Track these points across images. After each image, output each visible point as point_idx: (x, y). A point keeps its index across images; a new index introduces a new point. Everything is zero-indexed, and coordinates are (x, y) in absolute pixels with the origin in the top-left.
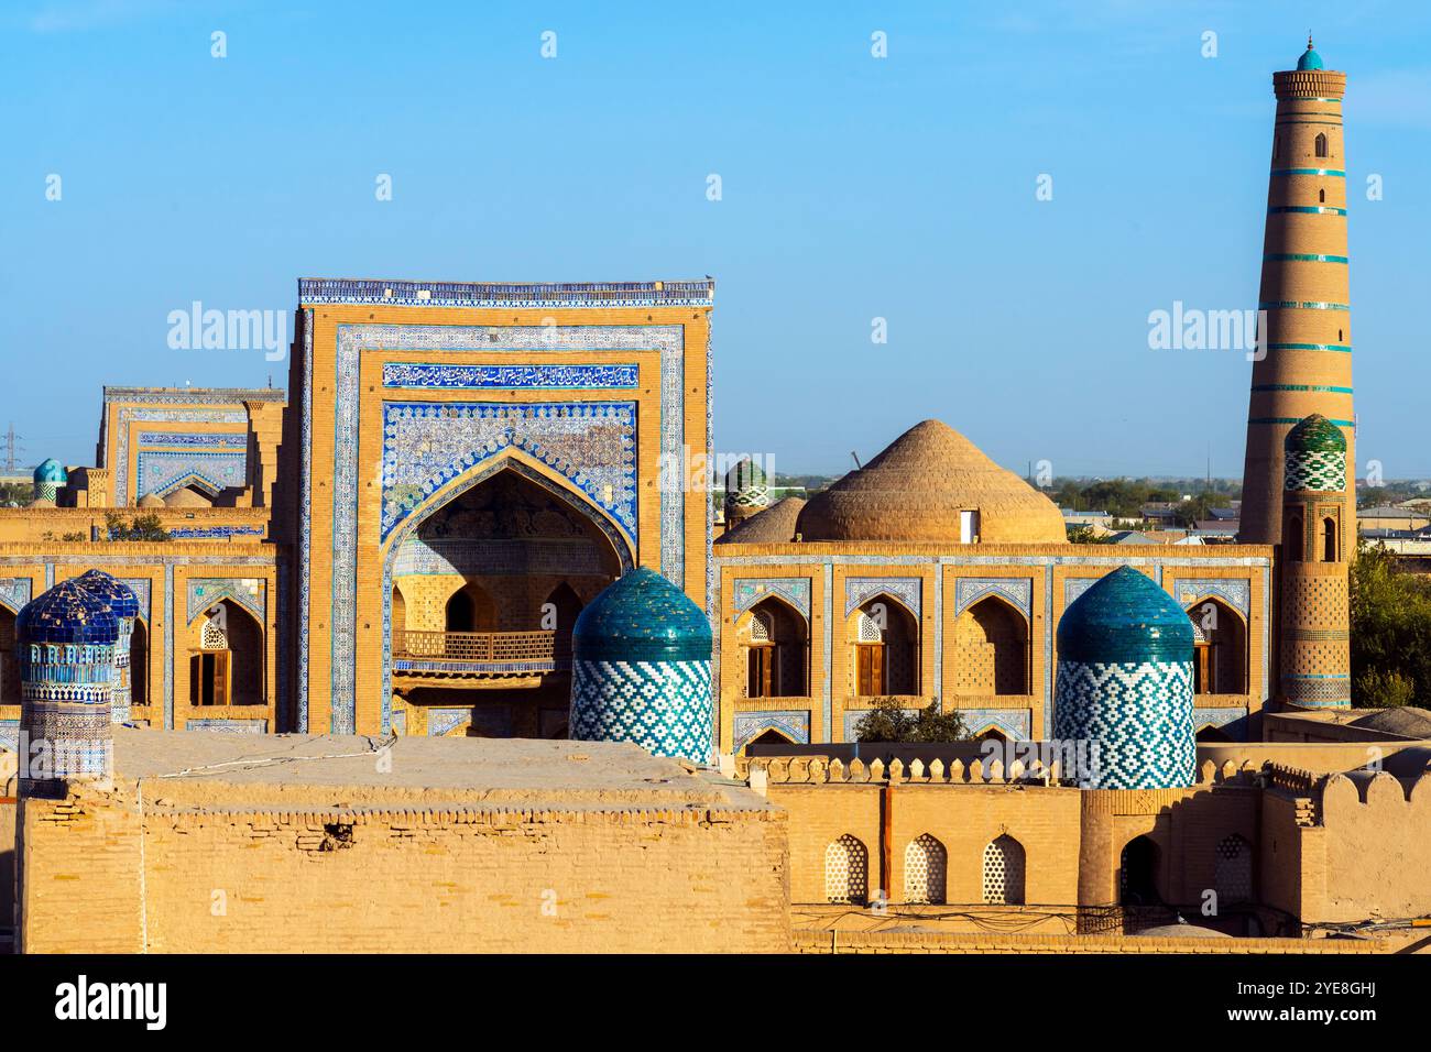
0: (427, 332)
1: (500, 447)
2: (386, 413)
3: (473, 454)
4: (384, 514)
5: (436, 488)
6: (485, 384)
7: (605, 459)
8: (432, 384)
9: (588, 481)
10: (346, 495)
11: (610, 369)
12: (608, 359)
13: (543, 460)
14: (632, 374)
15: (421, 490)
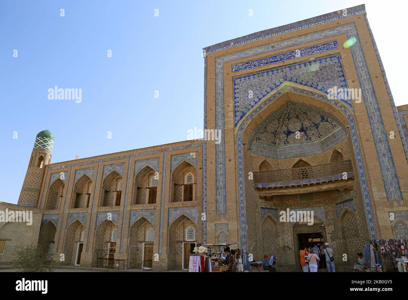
0: (247, 51)
1: (281, 83)
2: (235, 81)
3: (270, 88)
4: (236, 116)
5: (256, 103)
6: (272, 62)
7: (329, 77)
8: (251, 67)
9: (323, 87)
10: (220, 112)
11: (324, 45)
12: (323, 41)
13: (301, 84)
14: (334, 44)
15: (250, 105)
